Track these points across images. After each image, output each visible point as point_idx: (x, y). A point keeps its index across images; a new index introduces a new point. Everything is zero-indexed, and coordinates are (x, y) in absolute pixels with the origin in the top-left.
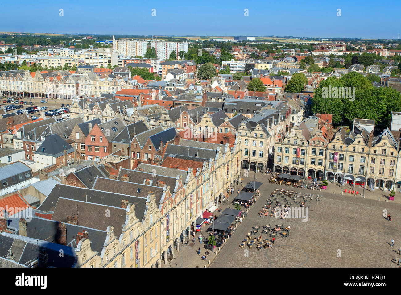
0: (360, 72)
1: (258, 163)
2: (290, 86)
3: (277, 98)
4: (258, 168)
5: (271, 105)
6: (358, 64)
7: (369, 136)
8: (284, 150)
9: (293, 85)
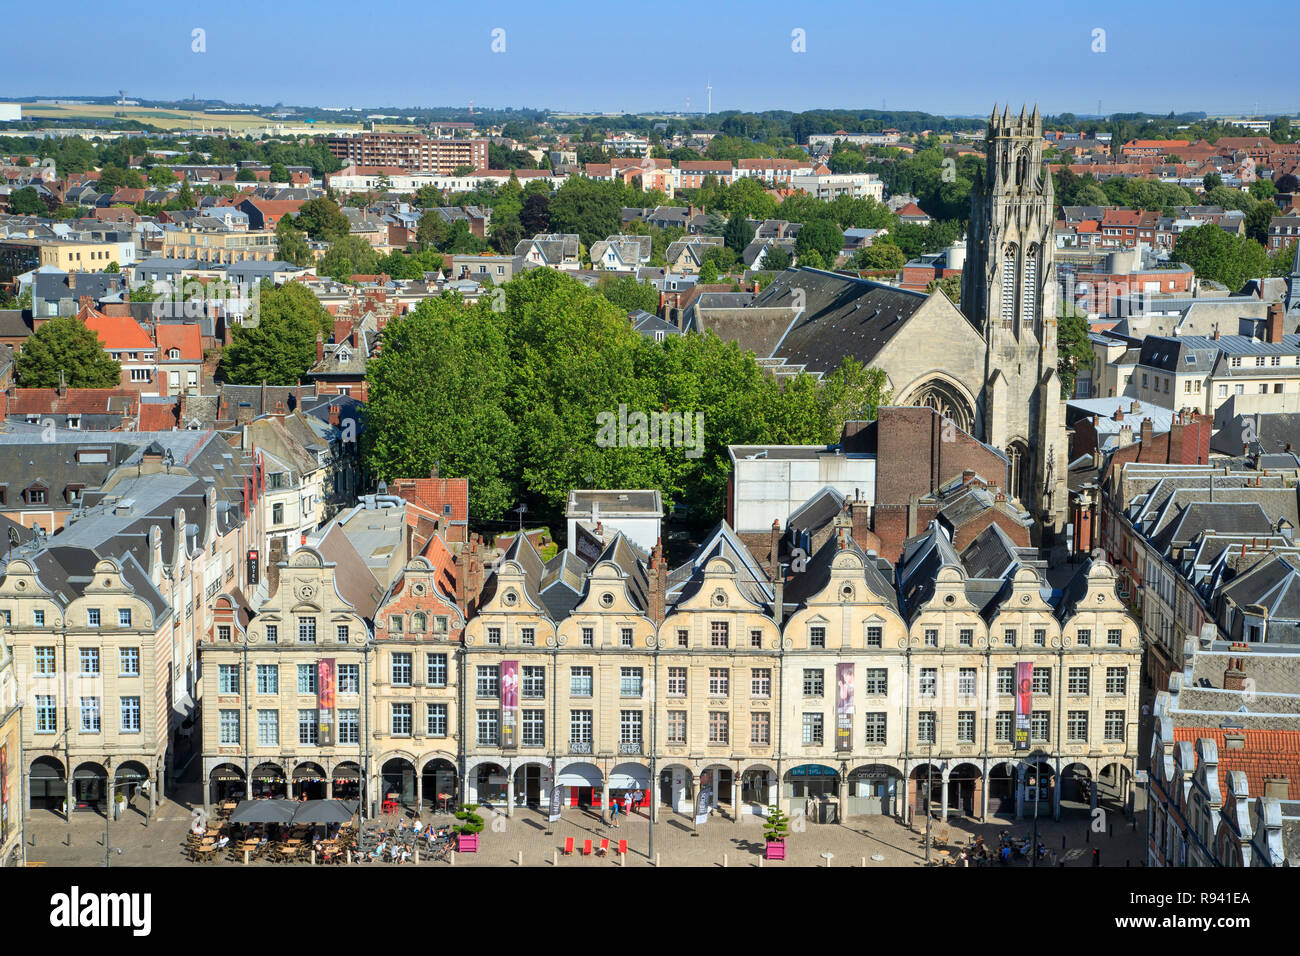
0: (563, 267)
1: (116, 763)
2: (242, 350)
3: (183, 416)
4: (118, 790)
5: (161, 454)
6: (552, 230)
7: (645, 566)
8: (253, 677)
9: (258, 348)
